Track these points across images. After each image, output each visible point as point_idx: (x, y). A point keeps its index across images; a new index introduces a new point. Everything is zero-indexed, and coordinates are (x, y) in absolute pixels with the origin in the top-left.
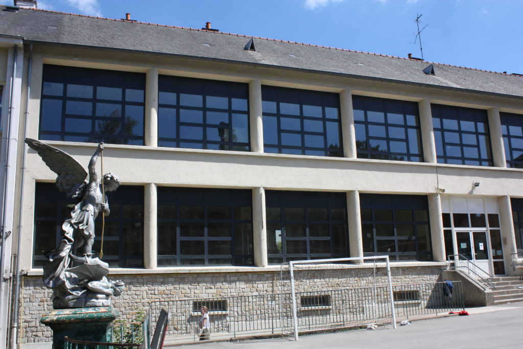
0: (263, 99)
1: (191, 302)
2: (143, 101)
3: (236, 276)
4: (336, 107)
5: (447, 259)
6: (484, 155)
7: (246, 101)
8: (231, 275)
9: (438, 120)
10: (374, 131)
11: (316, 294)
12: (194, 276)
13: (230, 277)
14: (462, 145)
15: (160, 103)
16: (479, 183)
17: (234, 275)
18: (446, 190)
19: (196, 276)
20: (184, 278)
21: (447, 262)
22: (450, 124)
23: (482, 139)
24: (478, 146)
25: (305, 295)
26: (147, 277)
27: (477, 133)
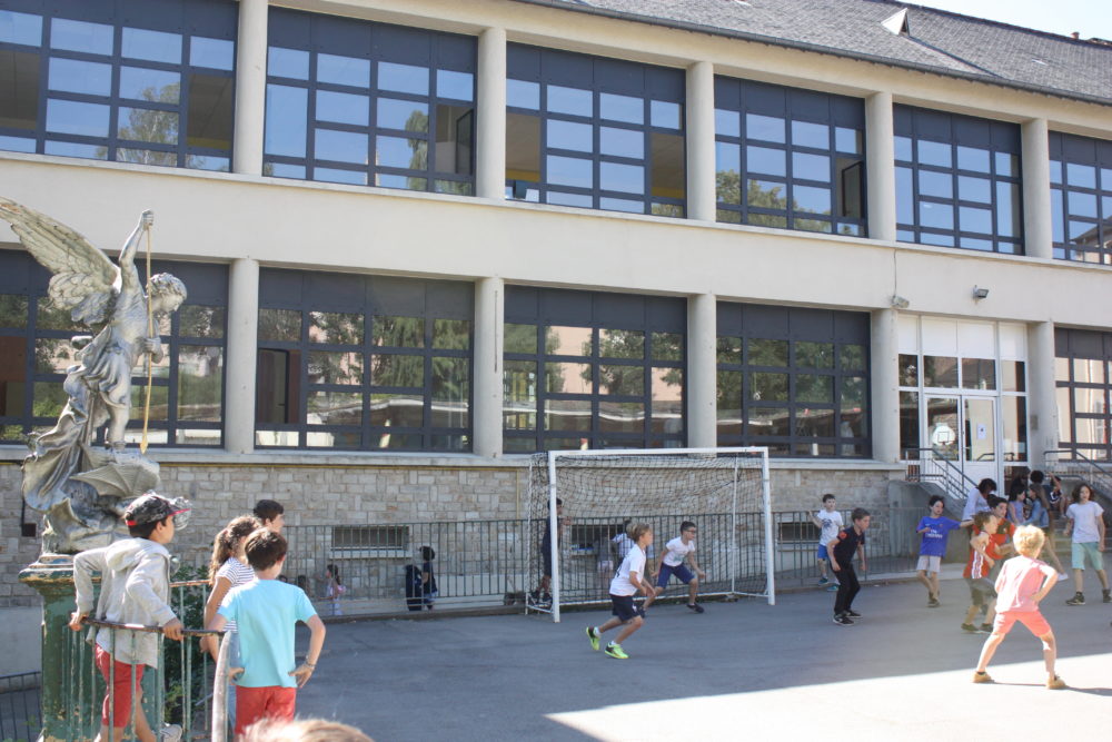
0: (510, 75)
1: (329, 531)
2: (230, 68)
3: (430, 475)
4: (674, 102)
5: (903, 458)
6: (1006, 229)
7: (470, 77)
8: (420, 472)
9: (908, 142)
10: (760, 160)
11: (605, 522)
12: (337, 471)
13: (418, 475)
14: (956, 203)
15: (271, 73)
16: (987, 291)
17: (427, 472)
18: (911, 302)
19: (342, 471)
20: (315, 475)
21: (903, 462)
22: (934, 152)
23: (1005, 190)
24: (992, 207)
25: (581, 522)
26: (231, 470)
27: (993, 177)
